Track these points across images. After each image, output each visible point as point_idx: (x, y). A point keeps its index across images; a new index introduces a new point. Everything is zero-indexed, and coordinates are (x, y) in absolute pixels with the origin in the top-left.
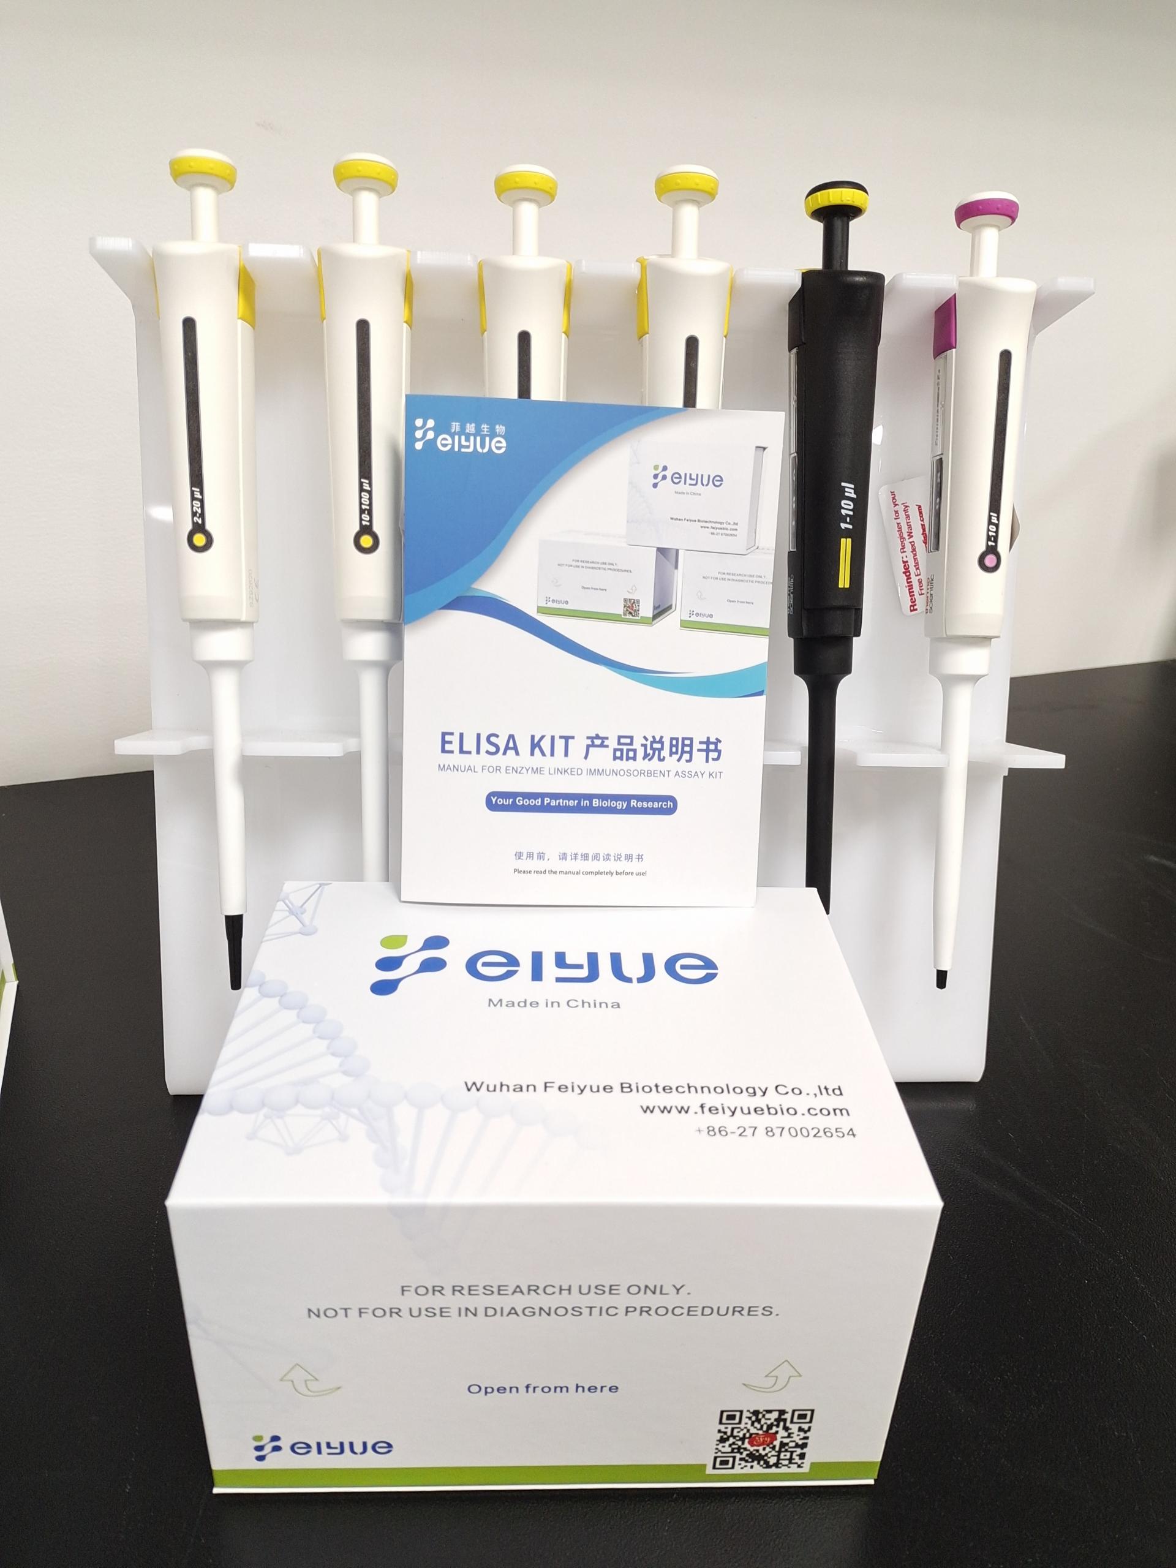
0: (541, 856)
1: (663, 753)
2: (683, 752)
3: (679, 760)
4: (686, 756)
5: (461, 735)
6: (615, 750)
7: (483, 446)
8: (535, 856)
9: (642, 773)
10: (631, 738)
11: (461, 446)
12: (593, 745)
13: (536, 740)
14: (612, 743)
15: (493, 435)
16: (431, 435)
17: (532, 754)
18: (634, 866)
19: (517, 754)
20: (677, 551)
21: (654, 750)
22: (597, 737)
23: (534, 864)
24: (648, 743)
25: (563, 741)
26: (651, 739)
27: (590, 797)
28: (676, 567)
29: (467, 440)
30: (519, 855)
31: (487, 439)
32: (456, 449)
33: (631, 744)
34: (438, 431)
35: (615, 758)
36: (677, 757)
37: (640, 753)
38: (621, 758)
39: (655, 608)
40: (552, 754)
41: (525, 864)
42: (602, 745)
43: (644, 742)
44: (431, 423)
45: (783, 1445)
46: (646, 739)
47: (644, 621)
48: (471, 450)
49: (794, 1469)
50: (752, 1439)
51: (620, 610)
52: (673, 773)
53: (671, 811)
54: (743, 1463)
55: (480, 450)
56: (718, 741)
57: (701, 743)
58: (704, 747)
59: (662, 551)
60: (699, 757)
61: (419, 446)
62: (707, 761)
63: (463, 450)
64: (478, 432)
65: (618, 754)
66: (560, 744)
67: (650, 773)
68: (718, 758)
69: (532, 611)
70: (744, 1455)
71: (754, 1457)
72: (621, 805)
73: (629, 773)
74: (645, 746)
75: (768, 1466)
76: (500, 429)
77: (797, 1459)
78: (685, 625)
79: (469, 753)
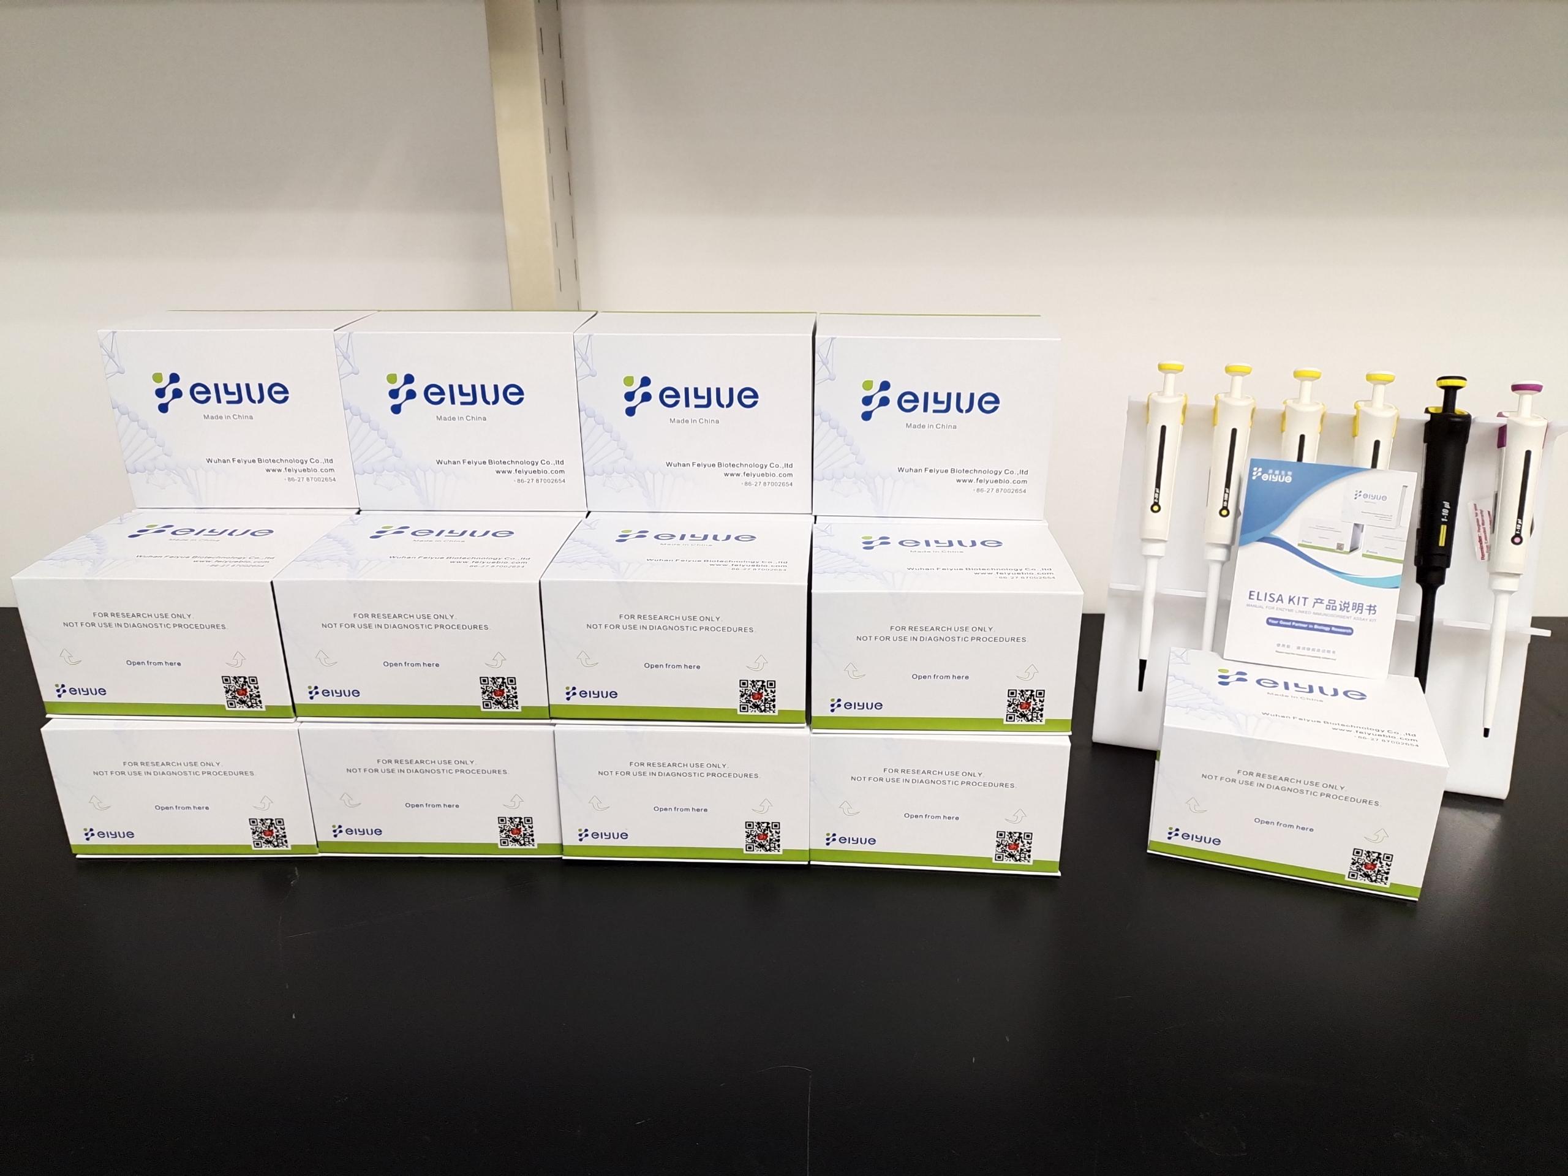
0: (1288, 646)
1: (1349, 609)
2: (1358, 609)
3: (1356, 612)
4: (1360, 611)
5: (1258, 593)
6: (1327, 605)
7: (1281, 479)
8: (1286, 646)
9: (1338, 616)
10: (1335, 601)
11: (1272, 479)
12: (1317, 602)
13: (1291, 598)
14: (1326, 602)
15: (1286, 475)
16: (1260, 474)
17: (1289, 603)
18: (1330, 655)
19: (1282, 602)
20: (1363, 525)
21: (1345, 607)
22: (1319, 599)
23: (1286, 650)
24: (1342, 604)
25: (1304, 599)
26: (1344, 602)
27: (1313, 624)
28: (1362, 531)
29: (1275, 476)
30: (1278, 645)
31: (1284, 477)
32: (1270, 479)
33: (1334, 603)
34: (1263, 473)
35: (1327, 609)
36: (1356, 611)
37: (1338, 608)
38: (1329, 609)
39: (1351, 548)
40: (1298, 604)
41: (1280, 649)
42: (1321, 603)
43: (1340, 603)
44: (1260, 469)
45: (1379, 871)
46: (1341, 602)
47: (1345, 553)
48: (1276, 480)
49: (1382, 885)
50: (1366, 865)
51: (1335, 547)
52: (1353, 618)
53: (1350, 634)
54: (1361, 877)
55: (1280, 480)
56: (1375, 606)
57: (1367, 606)
58: (1369, 608)
59: (1356, 525)
60: (1366, 612)
61: (1254, 478)
62: (1369, 614)
63: (1273, 480)
64: (1280, 474)
65: (1328, 607)
66: (1302, 600)
67: (1343, 617)
68: (1375, 613)
69: (1296, 546)
70: (1362, 873)
71: (1367, 875)
72: (1327, 629)
73: (1332, 616)
74: (1340, 605)
75: (1372, 881)
76: (1290, 473)
77: (1384, 880)
78: (1364, 555)
79: (1261, 600)
